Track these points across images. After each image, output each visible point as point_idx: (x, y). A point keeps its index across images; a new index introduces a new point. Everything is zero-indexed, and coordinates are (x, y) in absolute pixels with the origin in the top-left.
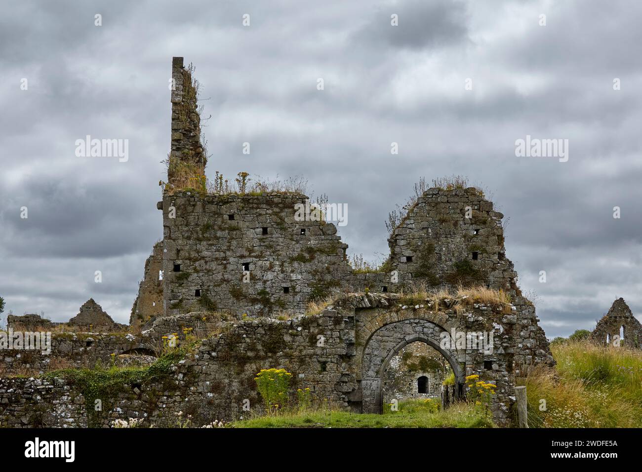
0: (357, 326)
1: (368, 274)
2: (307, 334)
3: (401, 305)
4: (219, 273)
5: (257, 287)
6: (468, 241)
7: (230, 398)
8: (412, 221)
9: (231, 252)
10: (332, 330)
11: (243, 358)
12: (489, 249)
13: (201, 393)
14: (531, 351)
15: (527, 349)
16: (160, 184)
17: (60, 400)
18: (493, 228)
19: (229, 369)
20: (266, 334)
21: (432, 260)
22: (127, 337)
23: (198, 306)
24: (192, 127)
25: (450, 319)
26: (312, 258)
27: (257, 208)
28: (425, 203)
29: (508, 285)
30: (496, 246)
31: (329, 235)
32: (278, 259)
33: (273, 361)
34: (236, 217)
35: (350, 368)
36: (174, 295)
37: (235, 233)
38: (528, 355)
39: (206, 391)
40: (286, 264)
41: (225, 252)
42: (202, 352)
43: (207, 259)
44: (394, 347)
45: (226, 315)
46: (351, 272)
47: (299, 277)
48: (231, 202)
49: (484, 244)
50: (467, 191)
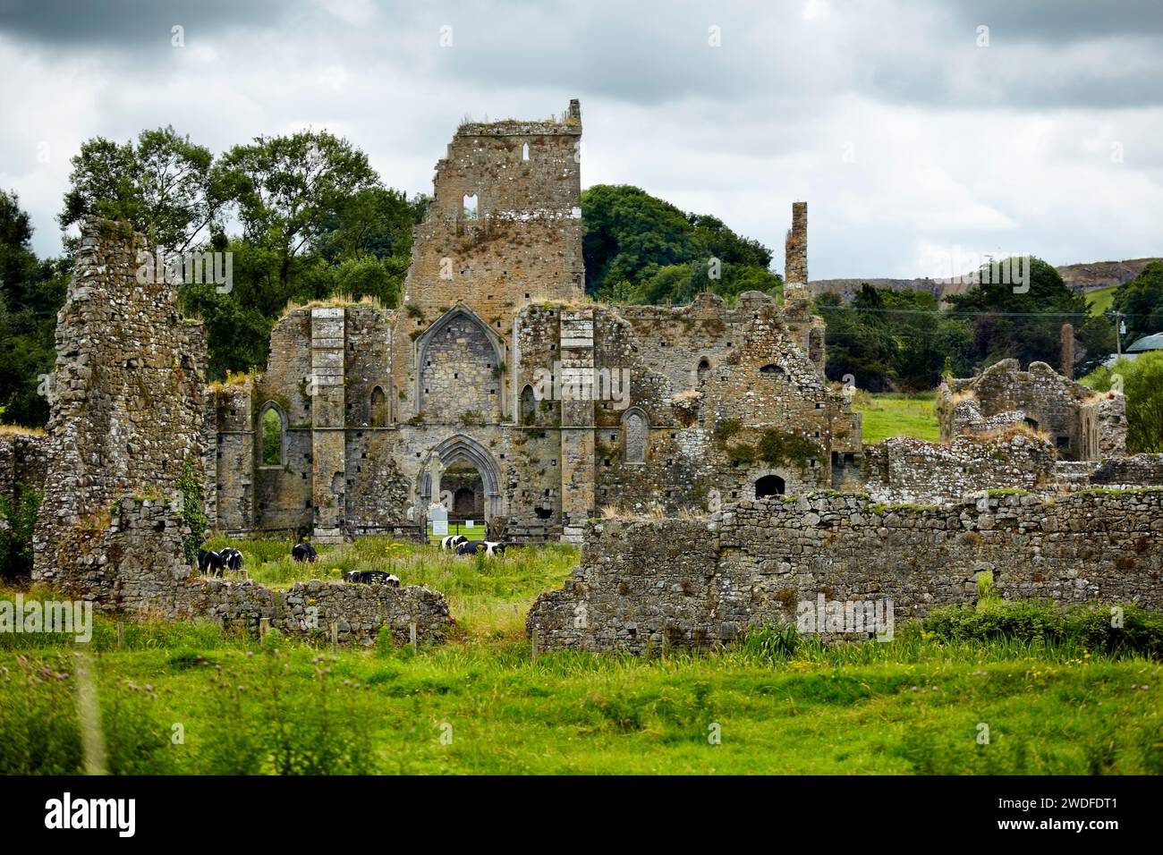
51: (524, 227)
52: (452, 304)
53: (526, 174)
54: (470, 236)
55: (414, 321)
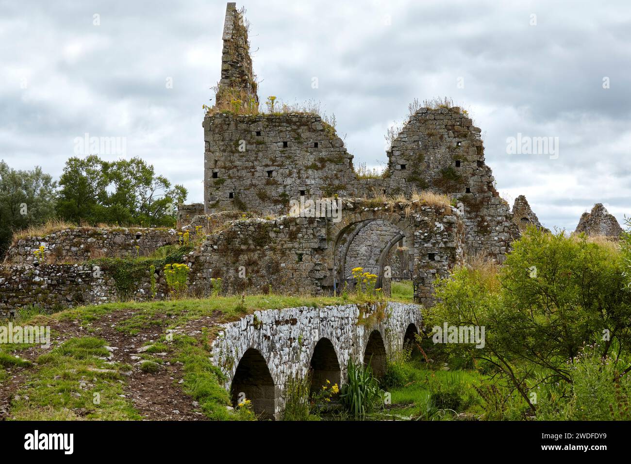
0: (328, 225)
1: (369, 179)
2: (287, 231)
3: (363, 208)
4: (248, 179)
5: (279, 190)
6: (452, 152)
7: (227, 283)
8: (405, 136)
9: (258, 161)
10: (307, 228)
11: (237, 250)
12: (469, 158)
13: (205, 278)
14: (505, 243)
15: (502, 241)
16: (204, 107)
17: (96, 283)
18: (472, 141)
19: (227, 259)
20: (255, 231)
21: (422, 167)
22: (169, 232)
23: (231, 206)
24: (240, 59)
25: (402, 219)
26: (323, 166)
27: (279, 126)
28: (416, 120)
29: (485, 188)
30: (475, 156)
31: (337, 147)
32: (296, 168)
33: (261, 252)
34: (262, 133)
35: (323, 259)
36: (212, 197)
37: (261, 146)
38: (503, 246)
39: (209, 277)
40: (302, 172)
41: (253, 162)
42: (207, 246)
43: (239, 168)
44: (391, 240)
45: (252, 213)
46: (355, 178)
47: (313, 182)
48: (258, 121)
49: (465, 154)
50: (450, 110)
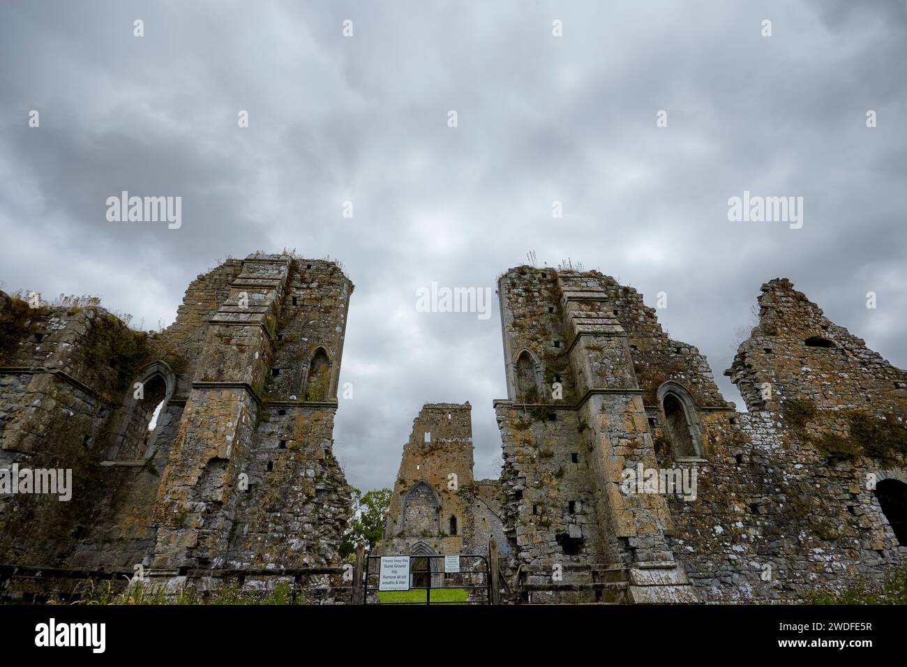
51: (449, 445)
52: (419, 478)
53: (450, 424)
54: (427, 449)
55: (402, 486)
